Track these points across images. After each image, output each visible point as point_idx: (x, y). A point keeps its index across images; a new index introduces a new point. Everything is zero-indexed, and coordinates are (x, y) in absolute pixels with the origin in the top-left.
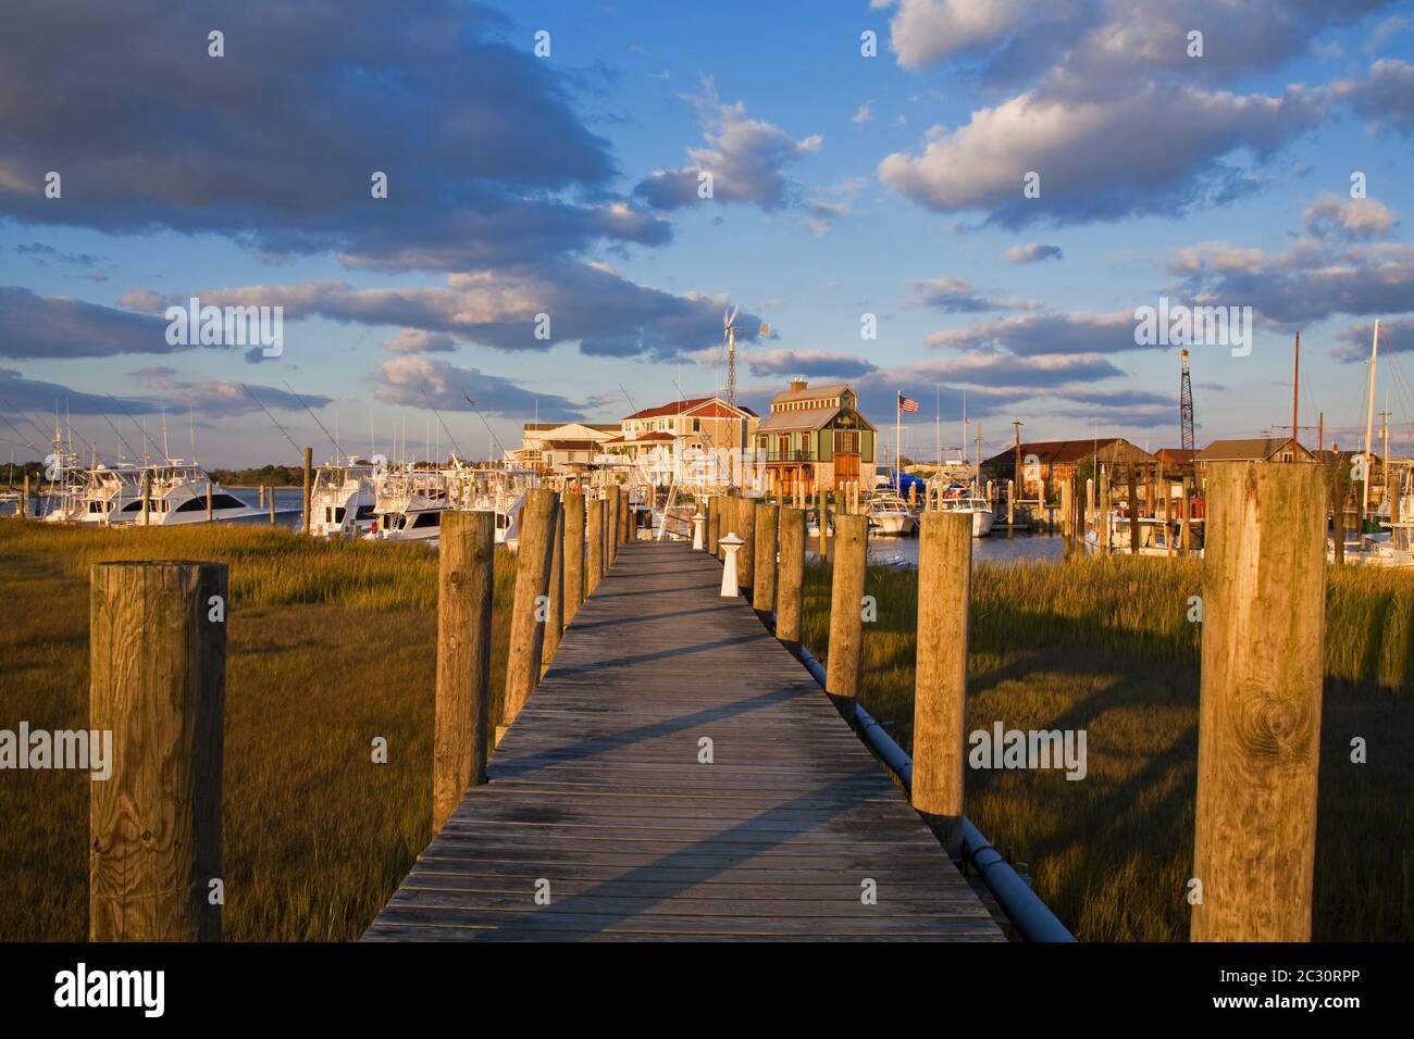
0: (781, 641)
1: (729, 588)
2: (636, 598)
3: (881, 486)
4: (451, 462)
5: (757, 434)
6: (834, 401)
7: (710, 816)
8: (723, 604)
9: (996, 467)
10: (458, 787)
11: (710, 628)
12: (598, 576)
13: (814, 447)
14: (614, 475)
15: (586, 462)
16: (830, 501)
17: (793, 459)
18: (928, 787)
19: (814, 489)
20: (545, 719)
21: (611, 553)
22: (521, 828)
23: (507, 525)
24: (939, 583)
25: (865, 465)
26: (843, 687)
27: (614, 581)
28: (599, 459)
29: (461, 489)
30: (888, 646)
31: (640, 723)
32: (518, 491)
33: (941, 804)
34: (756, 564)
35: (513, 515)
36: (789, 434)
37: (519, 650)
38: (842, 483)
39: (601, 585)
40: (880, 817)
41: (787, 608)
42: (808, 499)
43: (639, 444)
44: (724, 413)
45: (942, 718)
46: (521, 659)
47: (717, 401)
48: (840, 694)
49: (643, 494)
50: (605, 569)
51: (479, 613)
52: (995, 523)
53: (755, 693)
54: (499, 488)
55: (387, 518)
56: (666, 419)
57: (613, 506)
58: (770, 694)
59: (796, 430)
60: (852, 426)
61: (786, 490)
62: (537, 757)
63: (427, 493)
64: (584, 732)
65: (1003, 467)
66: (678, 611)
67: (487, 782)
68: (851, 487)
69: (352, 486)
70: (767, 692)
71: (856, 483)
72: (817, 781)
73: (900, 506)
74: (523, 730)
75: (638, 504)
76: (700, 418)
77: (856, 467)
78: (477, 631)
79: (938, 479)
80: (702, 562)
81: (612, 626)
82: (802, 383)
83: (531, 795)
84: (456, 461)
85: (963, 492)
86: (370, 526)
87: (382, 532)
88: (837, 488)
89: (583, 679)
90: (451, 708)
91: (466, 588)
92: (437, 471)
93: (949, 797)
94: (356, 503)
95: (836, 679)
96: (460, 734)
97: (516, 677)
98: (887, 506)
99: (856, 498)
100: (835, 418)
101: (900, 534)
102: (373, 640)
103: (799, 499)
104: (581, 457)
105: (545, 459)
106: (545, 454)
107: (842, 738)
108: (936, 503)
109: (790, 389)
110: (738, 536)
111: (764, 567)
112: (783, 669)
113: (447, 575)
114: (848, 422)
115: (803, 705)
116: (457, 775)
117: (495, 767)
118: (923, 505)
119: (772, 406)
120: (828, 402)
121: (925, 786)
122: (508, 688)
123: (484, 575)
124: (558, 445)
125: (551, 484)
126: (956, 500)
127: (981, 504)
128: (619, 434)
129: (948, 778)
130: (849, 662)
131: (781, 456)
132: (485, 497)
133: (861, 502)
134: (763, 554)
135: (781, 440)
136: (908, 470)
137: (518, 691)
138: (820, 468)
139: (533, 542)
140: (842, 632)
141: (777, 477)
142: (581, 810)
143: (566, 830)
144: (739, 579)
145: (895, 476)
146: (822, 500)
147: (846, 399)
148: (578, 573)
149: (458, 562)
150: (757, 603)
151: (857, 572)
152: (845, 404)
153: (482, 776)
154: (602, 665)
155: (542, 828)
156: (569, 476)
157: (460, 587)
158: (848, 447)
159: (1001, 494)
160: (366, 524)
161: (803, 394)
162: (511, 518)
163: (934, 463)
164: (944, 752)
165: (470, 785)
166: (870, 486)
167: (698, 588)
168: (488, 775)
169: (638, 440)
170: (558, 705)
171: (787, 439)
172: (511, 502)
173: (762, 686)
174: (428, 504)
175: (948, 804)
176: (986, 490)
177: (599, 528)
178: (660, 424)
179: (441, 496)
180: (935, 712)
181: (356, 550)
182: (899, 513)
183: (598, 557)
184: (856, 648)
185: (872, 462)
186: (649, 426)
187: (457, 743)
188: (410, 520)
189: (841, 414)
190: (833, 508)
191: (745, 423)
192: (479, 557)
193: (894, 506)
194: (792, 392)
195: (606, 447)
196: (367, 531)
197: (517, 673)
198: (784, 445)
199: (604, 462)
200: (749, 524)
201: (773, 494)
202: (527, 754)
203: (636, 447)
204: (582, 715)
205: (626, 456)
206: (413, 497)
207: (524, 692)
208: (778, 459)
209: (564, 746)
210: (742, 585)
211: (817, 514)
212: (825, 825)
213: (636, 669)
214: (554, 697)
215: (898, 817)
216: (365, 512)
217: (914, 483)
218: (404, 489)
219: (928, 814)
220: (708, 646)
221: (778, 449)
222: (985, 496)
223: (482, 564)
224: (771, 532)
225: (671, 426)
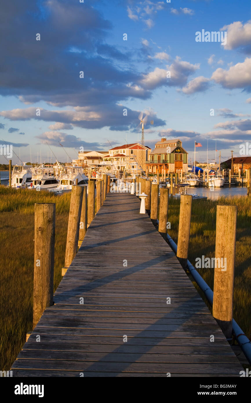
0: (160, 233)
1: (143, 211)
2: (112, 214)
3: (189, 171)
4: (56, 163)
5: (151, 155)
6: (175, 144)
7: (136, 322)
8: (141, 217)
9: (225, 165)
10: (42, 307)
11: (137, 228)
12: (100, 205)
13: (168, 159)
14: (106, 168)
15: (98, 164)
16: (174, 176)
17: (162, 162)
18: (219, 310)
19: (168, 172)
20: (78, 271)
21: (104, 196)
22: (64, 330)
23: (73, 184)
24: (224, 233)
25: (184, 164)
26: (183, 255)
27: (105, 208)
28: (102, 163)
29: (59, 172)
30: (194, 228)
31: (112, 272)
32: (77, 173)
33: (224, 317)
34: (152, 204)
35: (75, 181)
36: (161, 155)
37: (70, 241)
38: (177, 170)
39: (101, 209)
40: (201, 323)
41: (162, 222)
42: (167, 175)
43: (114, 158)
44: (140, 148)
45: (225, 284)
46: (71, 244)
47: (138, 144)
48: (182, 257)
49: (115, 173)
50: (102, 202)
51: (49, 242)
52: (225, 183)
53: (152, 257)
54: (70, 172)
55: (35, 182)
56: (122, 150)
57: (105, 181)
58: (158, 258)
59: (163, 154)
60: (180, 152)
61: (160, 172)
62: (73, 290)
63: (48, 174)
64: (91, 277)
65: (227, 165)
66: (125, 220)
67: (53, 304)
68: (180, 171)
69: (25, 172)
70: (156, 257)
71: (181, 170)
72: (176, 302)
73: (195, 177)
74: (70, 276)
75: (114, 177)
76: (133, 150)
77: (181, 165)
78: (49, 249)
79: (207, 169)
80: (134, 199)
81: (104, 227)
82: (165, 139)
83: (69, 312)
84: (58, 163)
85: (215, 173)
86: (30, 184)
87: (34, 186)
88: (176, 172)
89: (92, 251)
90: (39, 278)
91: (45, 233)
92: (51, 166)
93: (227, 313)
94: (26, 177)
95: (181, 252)
96: (43, 287)
97: (69, 251)
98: (191, 177)
99: (181, 175)
100: (175, 150)
101: (196, 186)
102: (28, 225)
103: (164, 175)
104: (96, 162)
105: (85, 162)
106: (85, 161)
107: (184, 279)
108: (207, 176)
109: (161, 141)
110: (146, 193)
111: (154, 205)
112: (161, 246)
113: (37, 228)
114: (179, 151)
115: (169, 263)
116: (42, 303)
117: (57, 296)
118: (202, 177)
119: (156, 146)
120: (173, 145)
121: (218, 309)
122: (66, 255)
123: (51, 228)
124: (89, 158)
125: (87, 170)
126: (213, 175)
127: (221, 177)
128: (108, 154)
129: (227, 307)
130: (185, 247)
131: (158, 162)
132: (66, 175)
133: (183, 176)
134: (154, 201)
135: (158, 156)
136: (198, 165)
137: (70, 256)
138: (170, 165)
139: (74, 204)
140: (182, 236)
141: (157, 168)
142: (88, 320)
143: (81, 331)
144: (146, 207)
145: (194, 168)
146: (171, 175)
147: (178, 144)
148: (93, 207)
149: (41, 223)
150: (152, 217)
151: (188, 215)
152: (178, 145)
153: (51, 303)
154: (99, 244)
155: (72, 330)
156: (93, 168)
157: (42, 233)
158: (179, 159)
159: (227, 173)
160: (29, 184)
161: (165, 142)
162: (74, 182)
163: (206, 163)
164: (225, 297)
165: (47, 307)
166: (186, 171)
167: (132, 210)
168: (54, 301)
169: (114, 156)
170: (83, 264)
171: (160, 156)
172: (74, 177)
173: (154, 254)
174: (48, 177)
175: (227, 317)
176: (222, 172)
177: (100, 190)
178: (121, 151)
179: (52, 175)
180: (222, 282)
181: (25, 193)
182: (195, 179)
183: (100, 200)
184: (187, 242)
185: (186, 163)
186: (117, 152)
187: (42, 291)
188: (43, 182)
189: (177, 148)
190: (174, 178)
191: (147, 151)
192: (49, 221)
193: (193, 177)
194: (162, 141)
195: (104, 159)
196: (29, 186)
197: (69, 250)
198: (159, 158)
199: (103, 164)
200: (149, 189)
201: (156, 173)
202: (69, 289)
203: (113, 159)
204: (91, 268)
205: (110, 162)
206: (44, 175)
207: (72, 256)
208: (157, 162)
209: (84, 284)
210: (147, 209)
211: (170, 180)
212: (181, 327)
213: (111, 246)
214: (82, 260)
215: (208, 323)
216: (29, 180)
217: (199, 170)
218: (41, 173)
219: (219, 320)
220: (136, 235)
221: (157, 159)
222: (222, 174)
223: (51, 224)
224: (157, 193)
225: (124, 152)
